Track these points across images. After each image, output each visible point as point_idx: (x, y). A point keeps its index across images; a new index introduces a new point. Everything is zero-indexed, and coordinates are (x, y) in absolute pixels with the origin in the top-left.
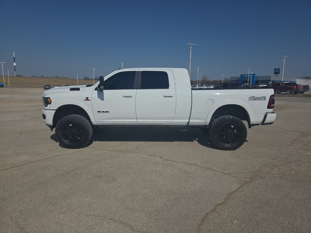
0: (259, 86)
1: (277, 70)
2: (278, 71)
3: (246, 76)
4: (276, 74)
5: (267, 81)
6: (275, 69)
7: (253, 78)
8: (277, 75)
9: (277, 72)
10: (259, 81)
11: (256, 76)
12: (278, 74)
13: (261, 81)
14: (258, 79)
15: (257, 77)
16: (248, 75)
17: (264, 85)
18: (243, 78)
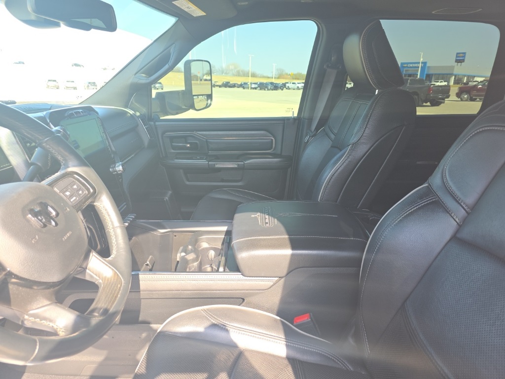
0: (435, 84)
1: (461, 55)
2: (462, 57)
3: (416, 65)
4: (458, 62)
5: (447, 74)
6: (457, 54)
7: (423, 68)
8: (459, 64)
9: (460, 59)
10: (432, 75)
11: (428, 65)
12: (461, 62)
13: (435, 74)
14: (431, 72)
15: (429, 67)
16: (419, 63)
17: (442, 82)
18: (405, 69)
